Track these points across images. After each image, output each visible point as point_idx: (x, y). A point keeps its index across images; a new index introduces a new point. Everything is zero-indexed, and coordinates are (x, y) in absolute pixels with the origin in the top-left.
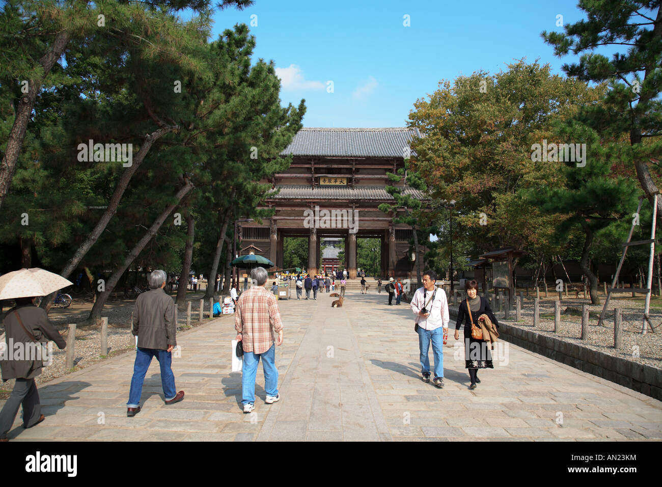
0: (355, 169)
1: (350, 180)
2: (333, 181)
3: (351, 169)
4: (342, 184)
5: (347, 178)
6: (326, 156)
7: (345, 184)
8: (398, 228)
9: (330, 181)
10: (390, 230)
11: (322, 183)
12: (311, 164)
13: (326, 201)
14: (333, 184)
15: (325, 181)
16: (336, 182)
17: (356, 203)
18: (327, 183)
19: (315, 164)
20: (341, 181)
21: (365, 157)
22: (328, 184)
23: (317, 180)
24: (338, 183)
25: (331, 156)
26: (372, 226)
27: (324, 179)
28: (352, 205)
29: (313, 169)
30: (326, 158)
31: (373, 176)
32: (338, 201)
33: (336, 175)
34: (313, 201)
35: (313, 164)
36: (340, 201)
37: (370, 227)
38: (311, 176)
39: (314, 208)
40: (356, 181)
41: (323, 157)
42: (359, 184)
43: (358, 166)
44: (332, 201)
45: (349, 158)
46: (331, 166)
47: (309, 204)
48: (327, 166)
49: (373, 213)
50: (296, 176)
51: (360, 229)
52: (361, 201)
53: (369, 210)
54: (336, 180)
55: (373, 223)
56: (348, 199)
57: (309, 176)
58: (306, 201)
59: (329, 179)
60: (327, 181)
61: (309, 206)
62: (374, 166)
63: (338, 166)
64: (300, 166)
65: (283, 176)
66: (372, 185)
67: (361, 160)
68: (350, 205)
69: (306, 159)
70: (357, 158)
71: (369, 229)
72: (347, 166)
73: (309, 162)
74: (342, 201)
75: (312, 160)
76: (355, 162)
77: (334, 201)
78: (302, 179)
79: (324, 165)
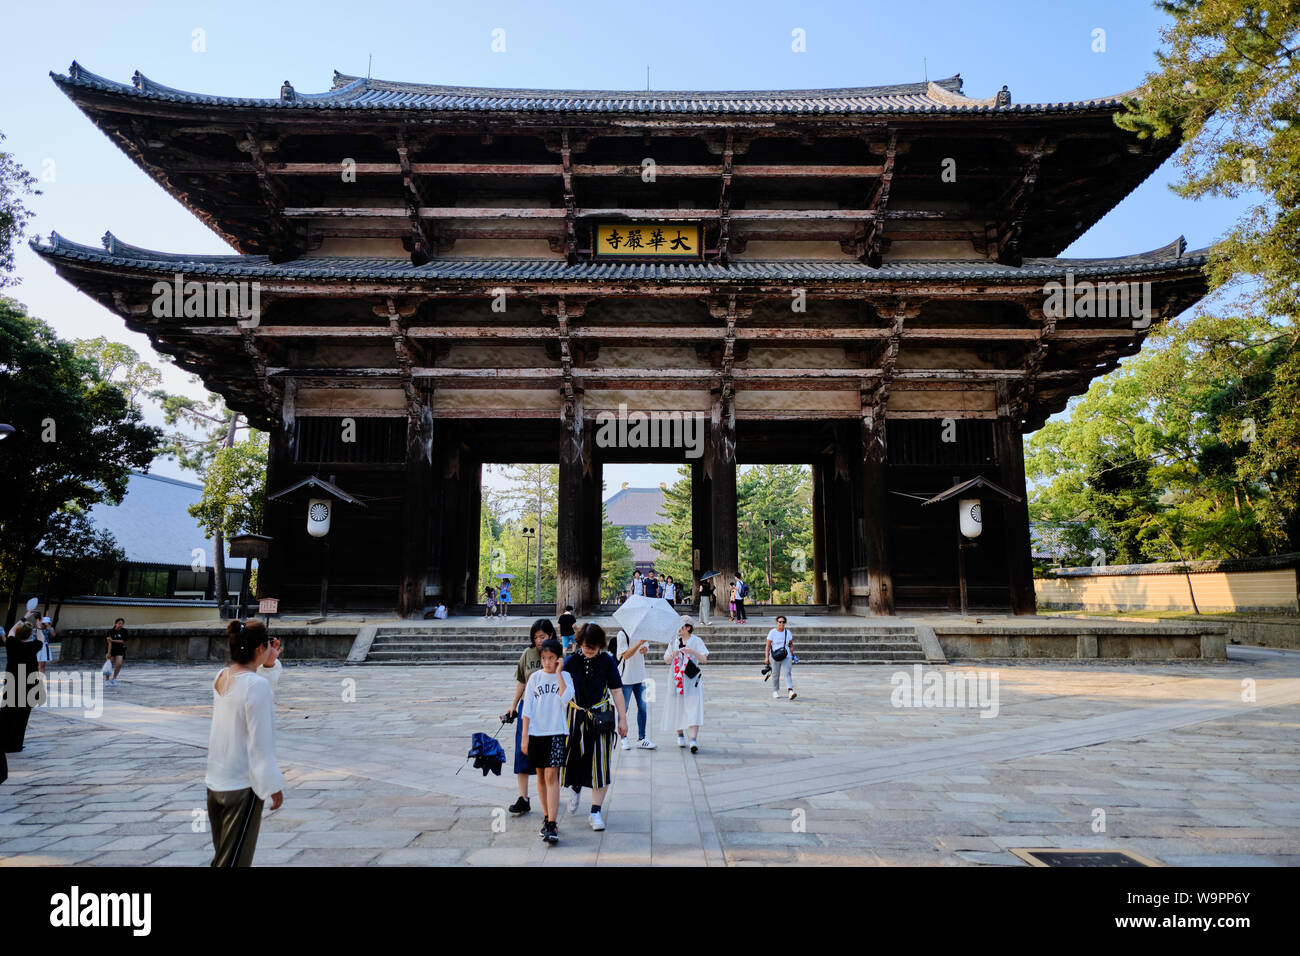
0: (735, 179)
1: (709, 233)
2: (646, 237)
3: (719, 180)
4: (680, 251)
5: (699, 225)
6: (617, 114)
7: (694, 251)
8: (898, 416)
9: (634, 242)
10: (868, 422)
11: (605, 248)
12: (556, 159)
13: (620, 291)
14: (649, 250)
15: (615, 240)
16: (657, 242)
17: (741, 303)
18: (623, 249)
19: (577, 159)
20: (678, 241)
21: (775, 115)
22: (629, 251)
23: (586, 232)
24: (666, 249)
25: (635, 115)
26: (797, 408)
27: (615, 231)
28: (725, 313)
29: (568, 186)
30: (617, 123)
31: (802, 214)
32: (666, 291)
33: (658, 211)
34: (567, 292)
35: (567, 162)
36: (677, 290)
37: (790, 413)
38: (564, 216)
39: (573, 329)
40: (734, 242)
41: (606, 122)
42: (745, 256)
43: (744, 167)
44: (643, 290)
45: (710, 125)
46: (638, 171)
47: (551, 312)
48: (623, 168)
49: (805, 352)
50: (503, 216)
51: (751, 418)
52: (763, 289)
53: (790, 336)
54: (659, 235)
55: (801, 395)
56: (710, 282)
57: (556, 220)
58: (535, 291)
59: (631, 233)
60: (625, 240)
61: (552, 322)
62: (805, 167)
63: (665, 170)
64: (517, 169)
65: (453, 218)
66: (792, 258)
67: (757, 131)
68: (715, 314)
69: (541, 133)
70: (741, 124)
71: (788, 418)
72: (702, 167)
73: (552, 149)
74: (683, 292)
75: (565, 137)
76: (732, 149)
77: (652, 291)
78: (532, 238)
79: (611, 167)
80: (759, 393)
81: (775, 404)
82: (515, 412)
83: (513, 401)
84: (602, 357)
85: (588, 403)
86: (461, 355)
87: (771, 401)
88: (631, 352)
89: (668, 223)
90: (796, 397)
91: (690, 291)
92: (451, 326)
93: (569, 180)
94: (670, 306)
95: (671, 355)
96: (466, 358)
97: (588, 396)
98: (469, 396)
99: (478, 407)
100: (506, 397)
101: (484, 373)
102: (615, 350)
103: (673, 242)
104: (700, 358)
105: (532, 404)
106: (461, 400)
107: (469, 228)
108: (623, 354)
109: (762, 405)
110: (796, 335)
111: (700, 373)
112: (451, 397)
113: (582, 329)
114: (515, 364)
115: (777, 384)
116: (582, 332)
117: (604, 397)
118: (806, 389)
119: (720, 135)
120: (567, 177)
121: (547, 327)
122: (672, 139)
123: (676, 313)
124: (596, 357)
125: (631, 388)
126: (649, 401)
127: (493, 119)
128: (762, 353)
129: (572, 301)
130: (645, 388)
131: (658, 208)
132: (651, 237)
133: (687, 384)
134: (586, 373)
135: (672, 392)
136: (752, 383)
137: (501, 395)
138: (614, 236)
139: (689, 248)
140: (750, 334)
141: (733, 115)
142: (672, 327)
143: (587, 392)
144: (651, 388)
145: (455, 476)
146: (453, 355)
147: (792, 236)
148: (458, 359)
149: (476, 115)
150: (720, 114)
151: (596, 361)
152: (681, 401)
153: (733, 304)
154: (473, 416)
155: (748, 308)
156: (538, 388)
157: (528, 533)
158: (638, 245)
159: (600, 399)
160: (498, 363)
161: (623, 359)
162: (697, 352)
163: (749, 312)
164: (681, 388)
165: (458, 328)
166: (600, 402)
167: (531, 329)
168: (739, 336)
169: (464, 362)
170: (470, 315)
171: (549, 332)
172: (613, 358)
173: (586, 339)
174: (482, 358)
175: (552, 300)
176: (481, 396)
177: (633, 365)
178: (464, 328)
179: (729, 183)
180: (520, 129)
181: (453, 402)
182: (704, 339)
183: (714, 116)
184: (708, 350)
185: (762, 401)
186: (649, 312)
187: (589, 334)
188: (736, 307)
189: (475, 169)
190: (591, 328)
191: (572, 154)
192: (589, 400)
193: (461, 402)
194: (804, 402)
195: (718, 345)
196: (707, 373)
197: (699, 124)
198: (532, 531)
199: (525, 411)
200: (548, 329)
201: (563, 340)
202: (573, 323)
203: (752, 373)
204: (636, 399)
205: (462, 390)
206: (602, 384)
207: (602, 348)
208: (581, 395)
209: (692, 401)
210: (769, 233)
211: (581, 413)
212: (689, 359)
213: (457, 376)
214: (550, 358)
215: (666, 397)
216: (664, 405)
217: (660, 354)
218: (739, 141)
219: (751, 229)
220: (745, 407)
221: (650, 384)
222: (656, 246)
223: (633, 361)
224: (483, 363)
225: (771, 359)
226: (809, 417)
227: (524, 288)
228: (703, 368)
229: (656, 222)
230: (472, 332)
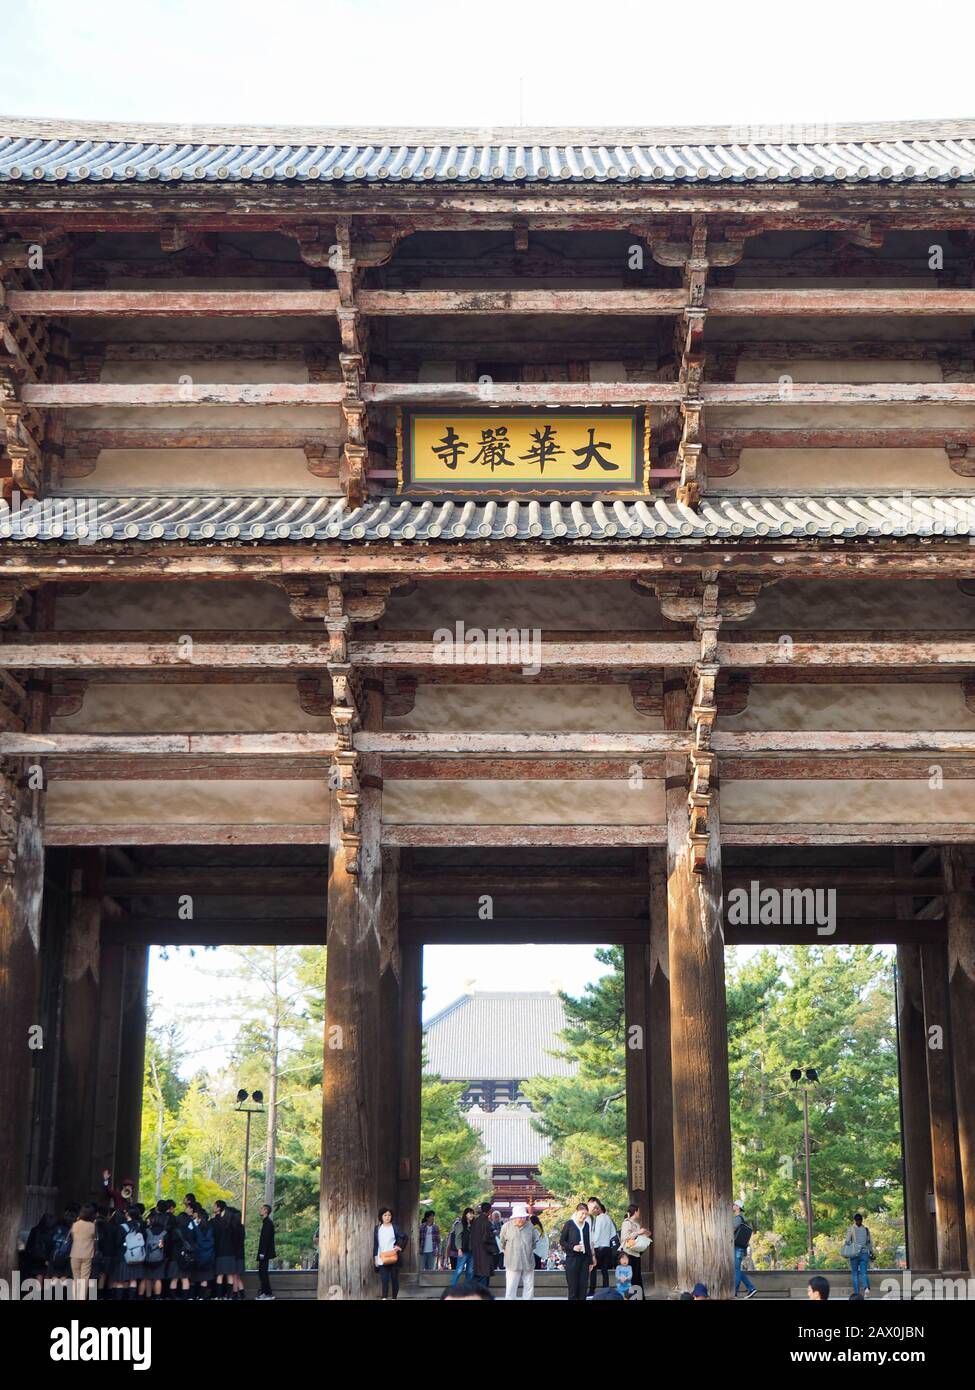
0: (711, 320)
1: (657, 434)
2: (520, 442)
3: (678, 322)
4: (595, 473)
5: (636, 415)
6: (455, 187)
7: (626, 473)
9: (494, 453)
11: (428, 467)
12: (325, 279)
13: (465, 565)
14: (521, 469)
15: (451, 447)
16: (544, 451)
17: (730, 589)
18: (471, 469)
19: (369, 279)
20: (590, 451)
21: (794, 185)
22: (480, 473)
23: (389, 434)
24: (562, 468)
25: (495, 187)
26: (860, 817)
27: (450, 430)
28: (696, 610)
29: (348, 335)
30: (456, 204)
31: (861, 393)
32: (567, 564)
33: (545, 387)
34: (347, 568)
35: (346, 286)
36: (590, 563)
37: (844, 829)
38: (338, 398)
39: (359, 648)
40: (713, 452)
41: (431, 202)
42: (738, 481)
43: (732, 293)
44: (515, 564)
45: (658, 207)
46: (500, 303)
47: (310, 610)
48: (468, 296)
49: (875, 692)
50: (205, 400)
51: (758, 840)
52: (779, 558)
53: (839, 660)
54: (546, 438)
55: (868, 788)
56: (660, 545)
57: (320, 408)
58: (275, 568)
59: (487, 434)
60: (474, 449)
61: (315, 632)
62: (865, 292)
63: (560, 300)
64: (237, 299)
65: (96, 406)
66: (843, 485)
67: (759, 218)
68: (673, 612)
69: (292, 226)
70: (725, 206)
71: (840, 840)
72: (640, 294)
73: (312, 260)
74: (600, 567)
75: (343, 233)
76: (708, 254)
77: (536, 564)
78: (267, 445)
79: (443, 294)
80: (774, 784)
81: (809, 811)
82: (229, 830)
83: (223, 804)
84: (425, 704)
85: (391, 809)
86: (108, 705)
87: (802, 804)
88: (486, 698)
89: (566, 411)
90: (858, 794)
91: (617, 563)
92: (90, 641)
93: (351, 324)
94: (572, 593)
95: (576, 702)
96: (120, 711)
97: (391, 795)
98: (124, 796)
99: (145, 819)
100: (209, 798)
101: (160, 744)
102: (451, 691)
103: (578, 453)
104: (640, 707)
105: (267, 811)
106: (109, 804)
107: (131, 426)
108: (470, 700)
109: (780, 811)
110: (854, 658)
111: (640, 743)
112: (85, 798)
113: (380, 646)
114: (231, 723)
115: (813, 764)
116: (380, 654)
117: (428, 796)
118: (879, 777)
119: (677, 229)
120: (347, 317)
121: (302, 641)
122: (574, 235)
123: (585, 608)
124: (411, 705)
125: (487, 774)
126: (527, 805)
127: (191, 197)
128: (777, 695)
129: (355, 588)
130: (518, 775)
131: (545, 380)
132: (531, 443)
133: (612, 767)
134: (388, 743)
135: (580, 784)
136: (759, 763)
137: (197, 792)
138: (450, 439)
139: (614, 467)
140: (752, 655)
141: (708, 186)
142: (578, 640)
143: (390, 784)
144: (531, 775)
145: (89, 974)
146: (91, 703)
147: (840, 438)
148: (102, 712)
149: (152, 188)
150: (679, 185)
151: (410, 717)
152: (598, 803)
153: (712, 591)
154: (133, 841)
155: (747, 599)
156: (281, 777)
157: (250, 1103)
158: (503, 460)
159: (420, 800)
160: (192, 721)
161: (469, 712)
162: (635, 694)
163: (749, 609)
164: (599, 776)
165: (104, 647)
166: (418, 807)
167: (265, 648)
168: (729, 661)
169: (114, 718)
170: (130, 615)
171: (306, 655)
172: (446, 709)
173: (385, 669)
174: (155, 710)
175: (313, 586)
176: (153, 796)
177: (493, 723)
178: (119, 647)
179: (700, 328)
180: (245, 218)
181: (88, 808)
182: (650, 668)
183: (662, 187)
184: (659, 689)
185: (779, 803)
186: (527, 607)
187: (394, 659)
188: (722, 596)
189: (147, 301)
190: (399, 645)
191: (358, 269)
192: (395, 802)
193: (105, 809)
194: (875, 804)
195: (679, 681)
196: (658, 741)
197: (633, 206)
198: (258, 1096)
199: (251, 828)
200: (305, 648)
201: (338, 671)
202: (358, 633)
203: (757, 741)
204: (498, 800)
205: (109, 783)
206: (424, 766)
207: (422, 687)
208: (376, 792)
209: (624, 804)
210: (788, 433)
211: (376, 833)
212: (615, 709)
213: (99, 751)
214: (306, 709)
215: (565, 795)
216: (562, 814)
217: (552, 699)
218: (723, 239)
219: (750, 423)
220: (742, 816)
221: (532, 767)
222: (542, 461)
223: (492, 716)
224: (158, 722)
225: (800, 709)
226: (886, 839)
227: (251, 559)
228: (649, 731)
229: (542, 410)
230: (135, 655)
